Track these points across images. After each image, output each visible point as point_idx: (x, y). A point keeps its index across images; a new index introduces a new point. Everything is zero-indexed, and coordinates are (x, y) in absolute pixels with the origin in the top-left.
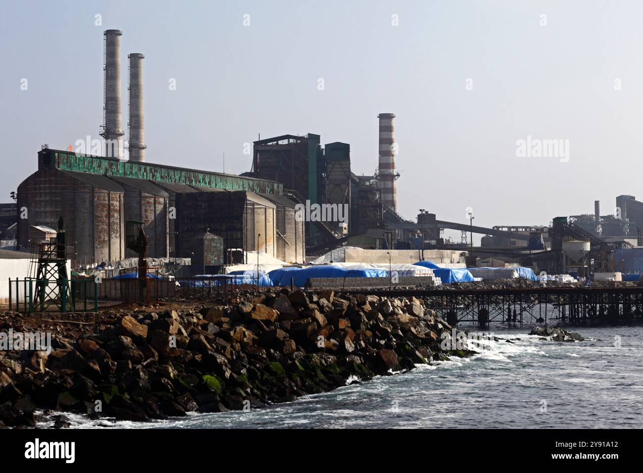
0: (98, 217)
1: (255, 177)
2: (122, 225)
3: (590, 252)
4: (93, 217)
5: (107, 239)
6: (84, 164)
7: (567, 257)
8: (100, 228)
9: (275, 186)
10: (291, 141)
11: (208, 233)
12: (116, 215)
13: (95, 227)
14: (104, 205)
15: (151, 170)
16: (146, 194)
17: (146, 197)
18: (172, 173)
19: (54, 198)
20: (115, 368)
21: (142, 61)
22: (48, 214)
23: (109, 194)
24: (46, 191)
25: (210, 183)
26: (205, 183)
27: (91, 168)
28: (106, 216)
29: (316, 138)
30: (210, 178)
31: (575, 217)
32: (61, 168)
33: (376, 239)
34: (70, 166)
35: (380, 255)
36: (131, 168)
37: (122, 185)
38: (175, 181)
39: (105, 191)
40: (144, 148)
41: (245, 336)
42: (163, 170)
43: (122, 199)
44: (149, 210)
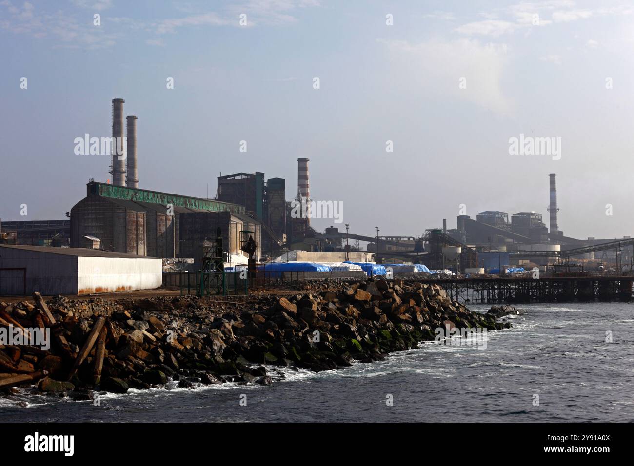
0: (129, 229)
1: (228, 202)
2: (145, 235)
3: (461, 254)
4: (126, 231)
5: (135, 245)
6: (118, 192)
7: (445, 257)
8: (131, 237)
9: (240, 208)
10: (244, 177)
11: (206, 241)
12: (142, 228)
13: (127, 237)
14: (133, 221)
15: (161, 196)
16: (160, 214)
17: (160, 216)
18: (174, 199)
19: (98, 217)
20: (283, 334)
21: (136, 121)
22: (93, 228)
23: (137, 214)
24: (93, 211)
25: (198, 206)
26: (196, 206)
27: (122, 194)
28: (134, 229)
29: (261, 175)
30: (199, 203)
31: (429, 230)
32: (103, 195)
33: (310, 245)
34: (109, 194)
35: (319, 256)
36: (148, 196)
37: (144, 207)
38: (176, 205)
39: (134, 211)
40: (137, 182)
41: (354, 312)
42: (169, 197)
43: (145, 217)
44: (162, 225)
